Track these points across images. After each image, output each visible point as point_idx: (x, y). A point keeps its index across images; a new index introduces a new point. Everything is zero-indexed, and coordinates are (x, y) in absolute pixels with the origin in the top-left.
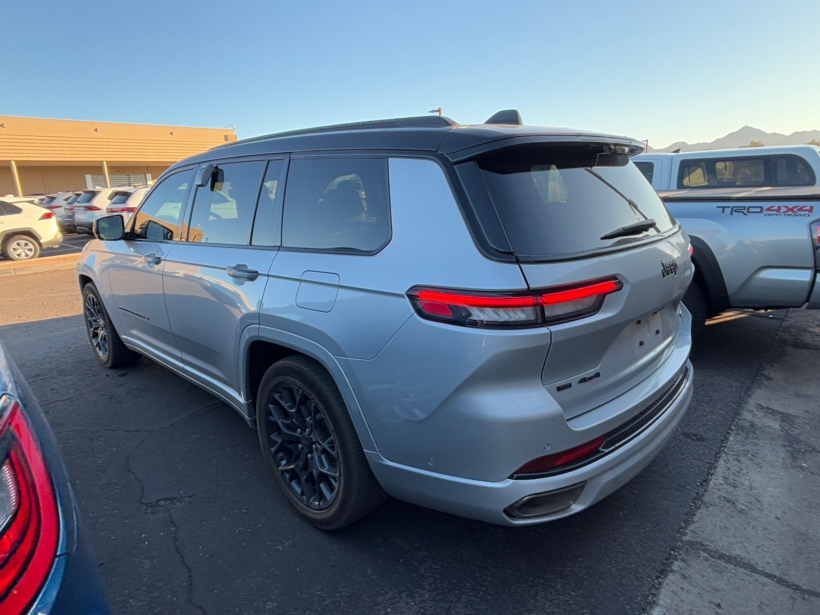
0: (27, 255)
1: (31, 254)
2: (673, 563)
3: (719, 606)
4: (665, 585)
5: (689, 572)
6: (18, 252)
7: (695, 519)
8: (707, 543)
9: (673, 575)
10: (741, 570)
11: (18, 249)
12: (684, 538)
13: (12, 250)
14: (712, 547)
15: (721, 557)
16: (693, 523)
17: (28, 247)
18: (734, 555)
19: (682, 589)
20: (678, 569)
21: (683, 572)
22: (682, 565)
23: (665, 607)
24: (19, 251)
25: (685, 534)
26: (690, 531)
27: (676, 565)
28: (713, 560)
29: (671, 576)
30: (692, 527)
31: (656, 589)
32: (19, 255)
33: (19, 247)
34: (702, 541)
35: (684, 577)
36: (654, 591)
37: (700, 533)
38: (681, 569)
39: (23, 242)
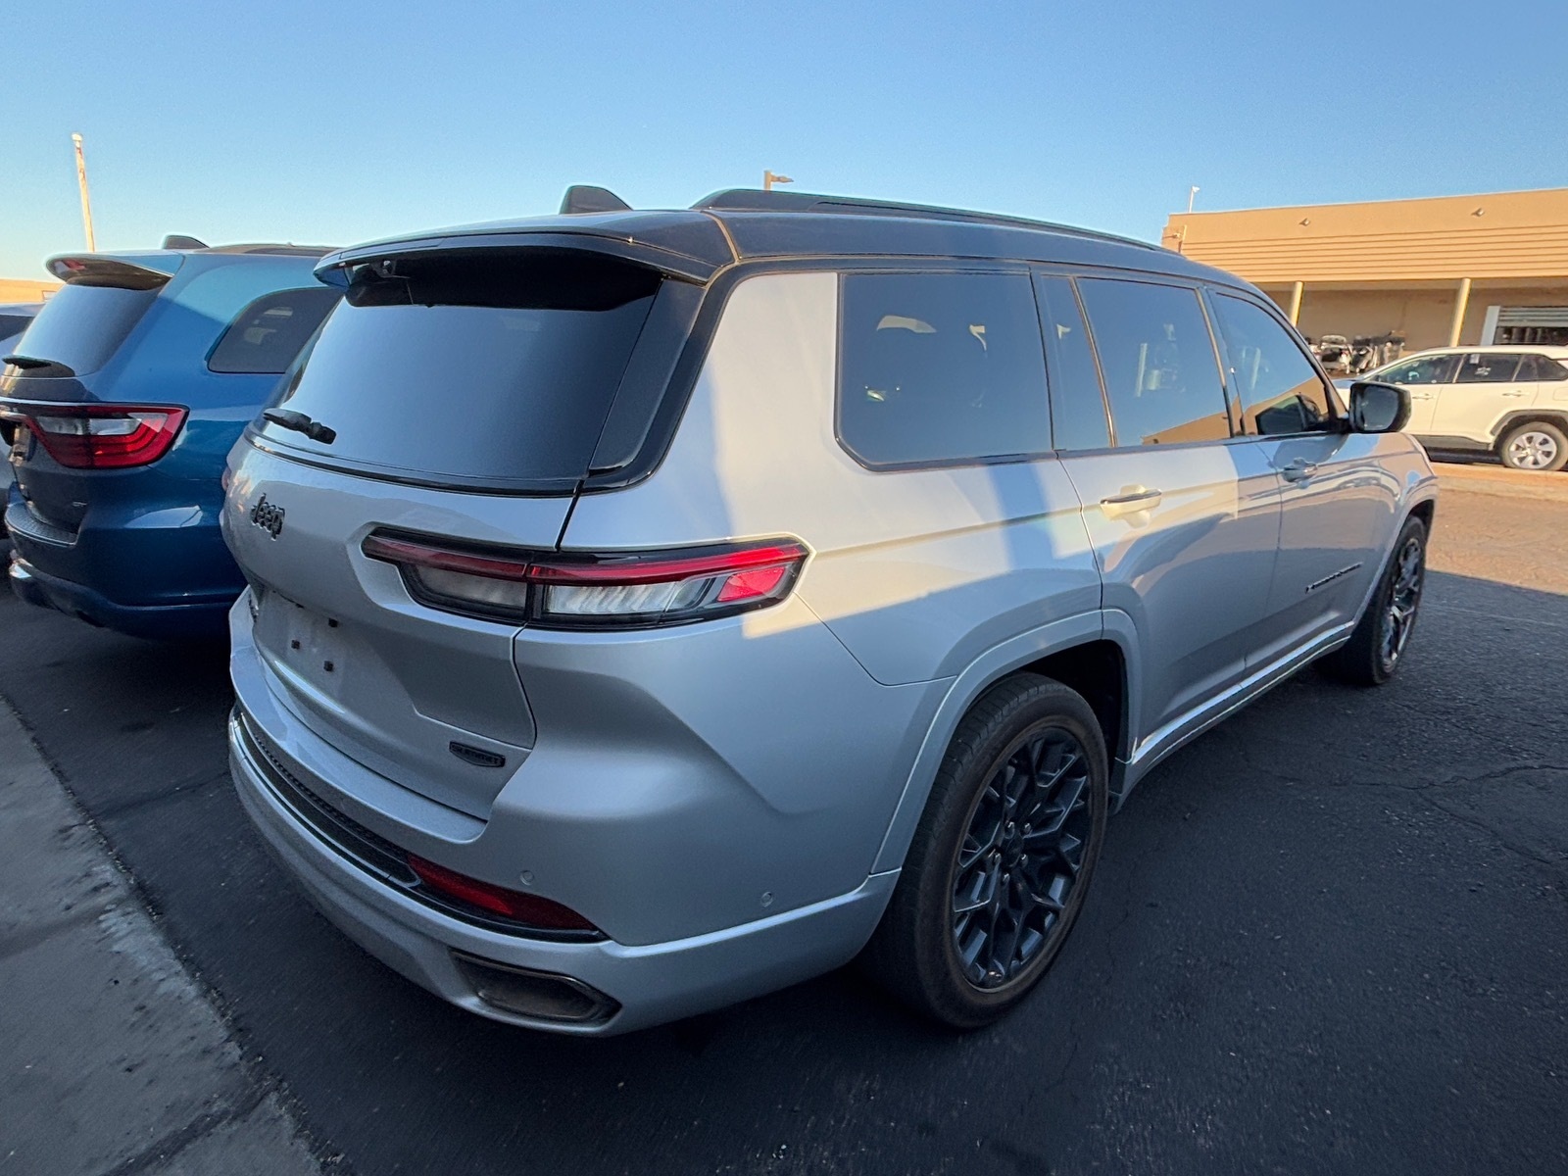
0: (1536, 463)
1: (1544, 461)
2: (241, 1047)
3: (129, 1070)
4: (216, 1019)
5: (209, 1063)
6: (1523, 454)
7: (302, 1145)
8: (235, 1128)
9: (222, 1038)
10: (143, 1147)
11: (1524, 449)
12: (273, 1097)
13: (1513, 448)
14: (222, 1130)
15: (192, 1133)
16: (292, 1132)
17: (1546, 448)
18: (177, 1157)
19: (193, 1038)
20: (225, 1050)
21: (216, 1055)
22: (228, 1060)
23: (188, 1003)
24: (1524, 452)
25: (282, 1101)
26: (281, 1116)
27: (234, 1052)
28: (197, 1114)
29: (223, 1033)
30: (288, 1124)
31: (219, 1008)
32: (1522, 459)
33: (1527, 445)
34: (244, 1121)
35: (206, 1052)
36: (219, 1003)
37: (263, 1131)
38: (223, 1054)
39: (1539, 437)
